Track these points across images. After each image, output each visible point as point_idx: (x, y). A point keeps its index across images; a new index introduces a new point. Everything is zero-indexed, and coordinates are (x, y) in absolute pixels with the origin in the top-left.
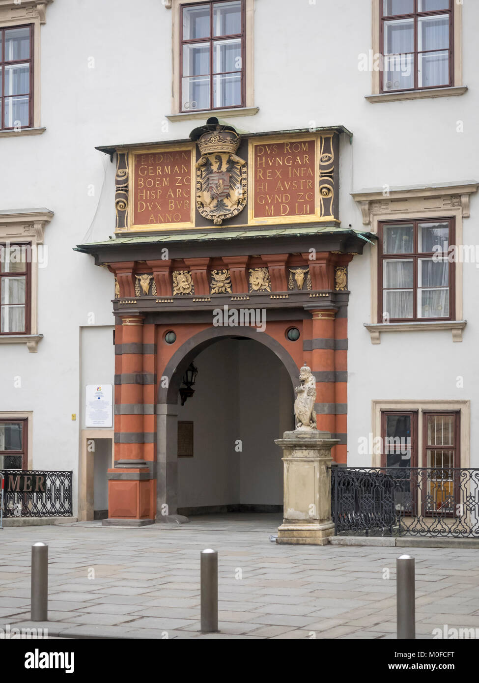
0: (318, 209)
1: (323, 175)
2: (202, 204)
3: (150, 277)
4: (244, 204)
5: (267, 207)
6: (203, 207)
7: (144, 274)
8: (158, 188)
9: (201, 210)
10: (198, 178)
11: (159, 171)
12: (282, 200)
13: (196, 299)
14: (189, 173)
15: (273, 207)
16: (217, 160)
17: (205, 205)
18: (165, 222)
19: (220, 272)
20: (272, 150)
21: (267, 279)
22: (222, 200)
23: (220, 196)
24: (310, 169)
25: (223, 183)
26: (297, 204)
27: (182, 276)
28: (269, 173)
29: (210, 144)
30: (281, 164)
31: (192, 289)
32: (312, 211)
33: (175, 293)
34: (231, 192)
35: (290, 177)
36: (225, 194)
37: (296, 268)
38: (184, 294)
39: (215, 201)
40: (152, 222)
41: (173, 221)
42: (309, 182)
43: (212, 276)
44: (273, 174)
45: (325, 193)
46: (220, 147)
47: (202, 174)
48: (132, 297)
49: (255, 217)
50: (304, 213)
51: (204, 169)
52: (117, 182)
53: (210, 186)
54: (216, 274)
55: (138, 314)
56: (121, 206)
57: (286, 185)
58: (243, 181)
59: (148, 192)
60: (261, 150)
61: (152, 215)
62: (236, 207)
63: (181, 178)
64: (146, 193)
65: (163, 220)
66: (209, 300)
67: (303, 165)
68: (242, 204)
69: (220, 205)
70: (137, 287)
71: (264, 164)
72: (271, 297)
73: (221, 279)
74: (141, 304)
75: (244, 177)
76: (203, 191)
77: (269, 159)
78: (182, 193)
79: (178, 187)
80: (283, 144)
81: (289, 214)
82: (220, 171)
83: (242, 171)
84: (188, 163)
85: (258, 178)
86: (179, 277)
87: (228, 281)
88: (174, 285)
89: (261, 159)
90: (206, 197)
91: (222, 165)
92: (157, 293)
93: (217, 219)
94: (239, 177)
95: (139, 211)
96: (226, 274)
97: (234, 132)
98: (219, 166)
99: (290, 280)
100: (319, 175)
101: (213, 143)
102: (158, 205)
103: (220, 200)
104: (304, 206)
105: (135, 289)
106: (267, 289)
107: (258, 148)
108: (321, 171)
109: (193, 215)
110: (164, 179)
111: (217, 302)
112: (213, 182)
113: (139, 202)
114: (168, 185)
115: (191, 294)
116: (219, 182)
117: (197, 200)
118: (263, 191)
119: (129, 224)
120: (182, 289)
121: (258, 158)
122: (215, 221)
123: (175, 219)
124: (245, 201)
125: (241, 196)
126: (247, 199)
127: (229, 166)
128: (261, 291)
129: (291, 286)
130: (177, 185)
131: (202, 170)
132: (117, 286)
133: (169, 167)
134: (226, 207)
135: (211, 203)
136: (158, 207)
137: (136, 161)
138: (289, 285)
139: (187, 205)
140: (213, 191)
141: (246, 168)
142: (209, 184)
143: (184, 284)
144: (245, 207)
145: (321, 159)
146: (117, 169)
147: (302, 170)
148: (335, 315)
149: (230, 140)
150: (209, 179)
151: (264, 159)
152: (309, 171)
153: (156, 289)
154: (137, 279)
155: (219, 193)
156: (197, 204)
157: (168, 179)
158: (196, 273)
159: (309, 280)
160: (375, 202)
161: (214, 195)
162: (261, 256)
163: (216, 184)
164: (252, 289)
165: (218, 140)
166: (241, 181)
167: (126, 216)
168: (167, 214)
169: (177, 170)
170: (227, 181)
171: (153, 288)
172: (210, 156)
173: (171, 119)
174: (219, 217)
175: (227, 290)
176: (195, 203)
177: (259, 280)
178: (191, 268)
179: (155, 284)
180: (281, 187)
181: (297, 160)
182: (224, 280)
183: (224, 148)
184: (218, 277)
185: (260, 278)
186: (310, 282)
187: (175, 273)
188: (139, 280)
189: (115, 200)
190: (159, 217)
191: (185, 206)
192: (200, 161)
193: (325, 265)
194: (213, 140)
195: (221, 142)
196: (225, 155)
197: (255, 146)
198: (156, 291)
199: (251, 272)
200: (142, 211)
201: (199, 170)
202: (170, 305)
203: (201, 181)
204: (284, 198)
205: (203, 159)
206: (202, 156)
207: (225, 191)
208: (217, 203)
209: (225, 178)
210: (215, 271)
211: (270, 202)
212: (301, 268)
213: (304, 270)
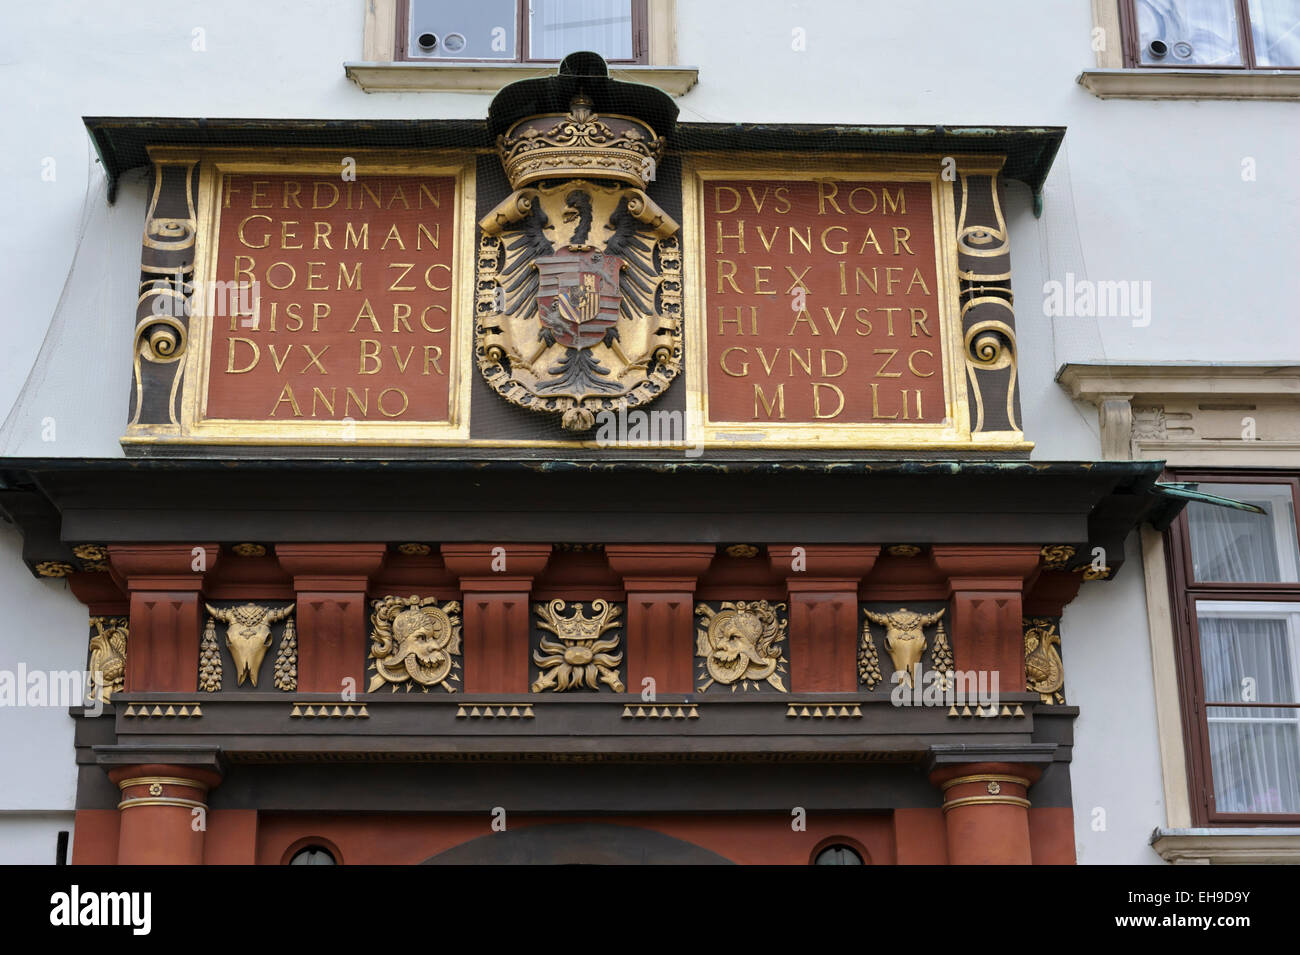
0: (958, 407)
1: (982, 288)
2: (504, 360)
3: (271, 614)
4: (675, 369)
5: (758, 388)
6: (508, 370)
7: (244, 602)
8: (316, 295)
9: (498, 379)
10: (487, 270)
11: (323, 238)
12: (816, 366)
13: (468, 709)
14: (446, 253)
15: (781, 389)
16: (572, 210)
17: (513, 363)
18: (339, 416)
19: (578, 606)
20: (771, 203)
21: (772, 645)
22: (587, 349)
23: (583, 334)
24: (917, 272)
25: (598, 288)
26: (875, 386)
27: (415, 615)
28: (763, 274)
29: (561, 148)
30: (808, 248)
31: (453, 670)
32: (935, 412)
33: (376, 682)
34: (623, 324)
35: (844, 292)
36: (602, 328)
37: (893, 605)
38: (418, 686)
39: (558, 353)
40: (285, 413)
41: (374, 415)
42: (919, 314)
43: (546, 626)
44: (779, 278)
45: (988, 350)
46: (600, 159)
47: (502, 258)
48: (186, 692)
49: (710, 420)
50: (906, 417)
51: (513, 239)
52: (150, 256)
53: (541, 294)
54: (560, 613)
55: (211, 760)
56: (163, 345)
57: (831, 321)
58: (665, 292)
59: (274, 305)
60: (727, 199)
61: (287, 388)
62: (641, 375)
63: (412, 266)
65: (331, 409)
66: (528, 712)
67: (889, 258)
68: (663, 369)
69: (578, 364)
70: (209, 653)
71: (741, 243)
72: (792, 712)
73: (584, 636)
74: (222, 720)
75: (672, 280)
76: (509, 314)
77: (759, 228)
78: (413, 320)
79: (397, 296)
80: (812, 185)
81: (843, 418)
82: (576, 246)
83: (664, 257)
84: (444, 219)
85: (720, 288)
86: (400, 618)
87: (611, 645)
88: (376, 648)
89: (730, 228)
90: (522, 333)
91: (589, 229)
92: (296, 677)
93: (579, 409)
94: (652, 279)
95: (230, 370)
96: (603, 617)
97: (646, 121)
98: (577, 230)
99: (865, 650)
100: (955, 292)
101: (570, 143)
102: (312, 355)
103: (579, 348)
104: (905, 392)
105: (200, 659)
106: (770, 680)
107: (718, 189)
108: (971, 277)
109: (462, 396)
110: (343, 265)
111: (561, 722)
112: (555, 282)
113: (232, 340)
114: (359, 287)
115: (451, 689)
116: (582, 283)
117: (480, 345)
118: (740, 332)
119: (187, 412)
120: (412, 667)
121: (719, 224)
122: (569, 415)
123: (383, 406)
124: (676, 361)
125: (665, 340)
126: (683, 355)
127: (616, 235)
128: (745, 685)
129: (870, 673)
130: (396, 289)
131: (502, 244)
132: (96, 654)
133: (366, 226)
134: (606, 373)
135: (544, 356)
136: (315, 360)
137: (228, 197)
138: (863, 670)
139: (434, 360)
140: (555, 314)
141: (676, 249)
142: (535, 289)
143: (425, 645)
144: (674, 379)
145: (966, 240)
146: (150, 214)
147: (889, 274)
148: (1028, 792)
149: (640, 140)
150: (536, 271)
151: (741, 226)
152: (917, 279)
153: (296, 663)
154: (215, 619)
155: (578, 321)
156: (482, 358)
157: (359, 265)
158: (483, 606)
159: (942, 653)
160: (1140, 404)
161: (557, 326)
162: (770, 549)
163: (573, 288)
164: (710, 677)
165: (593, 136)
166: (659, 290)
167: (176, 381)
168: (350, 390)
169: (398, 239)
170: (609, 283)
171: (282, 659)
172: (549, 191)
173: (365, 79)
174: (583, 404)
175: (603, 679)
176: (474, 353)
177: (741, 646)
178: (465, 585)
179: (293, 644)
180: (813, 326)
181: (870, 239)
182: (594, 640)
183: (614, 164)
184: (569, 627)
185: (744, 639)
186: (947, 661)
187: (389, 602)
188: (223, 626)
189: (137, 324)
190: (318, 395)
191: (427, 364)
192: (509, 206)
193: (1018, 596)
194: (572, 134)
195: (605, 145)
196: (610, 191)
197: (705, 182)
198: (293, 673)
199: (705, 615)
200: (246, 370)
201: (490, 241)
202: (351, 727)
203: (499, 278)
204: (823, 361)
205: (522, 200)
206: (519, 188)
207: (604, 316)
208: (564, 357)
209: (606, 273)
210: (552, 605)
211: (769, 371)
212: (908, 610)
213: (925, 614)
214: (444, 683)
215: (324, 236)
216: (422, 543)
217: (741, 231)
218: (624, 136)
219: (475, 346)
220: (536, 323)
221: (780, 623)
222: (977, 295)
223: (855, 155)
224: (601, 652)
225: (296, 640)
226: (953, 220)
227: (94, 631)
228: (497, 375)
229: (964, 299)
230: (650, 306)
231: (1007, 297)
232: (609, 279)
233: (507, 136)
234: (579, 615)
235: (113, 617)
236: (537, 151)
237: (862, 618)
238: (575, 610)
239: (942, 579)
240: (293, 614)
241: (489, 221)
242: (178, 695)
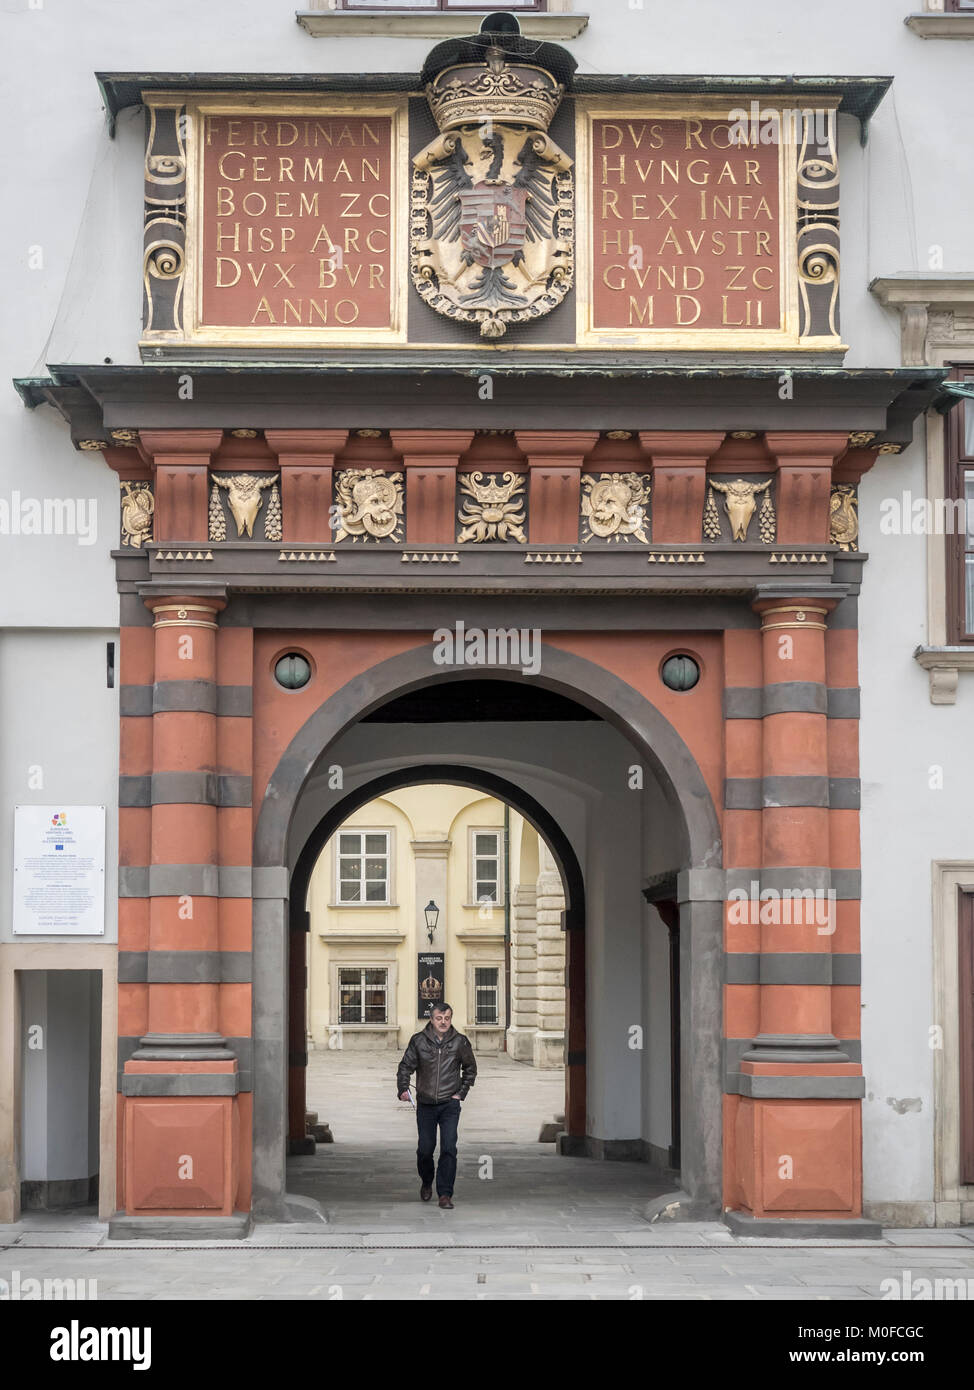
0: (790, 316)
1: (816, 216)
2: (434, 277)
3: (261, 483)
4: (568, 285)
5: (633, 299)
6: (437, 286)
7: (240, 472)
8: (283, 222)
9: (429, 294)
10: (419, 199)
11: (286, 171)
12: (679, 282)
13: (410, 555)
14: (384, 185)
15: (651, 299)
16: (487, 149)
17: (441, 280)
18: (305, 323)
19: (493, 477)
20: (647, 139)
21: (639, 507)
22: (499, 269)
23: (496, 256)
24: (764, 200)
25: (508, 217)
26: (725, 297)
27: (369, 484)
28: (640, 202)
29: (481, 97)
30: (676, 179)
31: (398, 526)
32: (772, 321)
33: (341, 535)
34: (528, 248)
35: (704, 217)
36: (511, 251)
37: (732, 476)
38: (372, 538)
39: (476, 271)
40: (263, 321)
41: (332, 322)
42: (763, 236)
43: (468, 492)
44: (653, 205)
45: (817, 269)
46: (511, 106)
47: (430, 190)
48: (204, 543)
49: (595, 326)
50: (749, 323)
51: (440, 174)
52: (151, 189)
53: (463, 222)
54: (478, 482)
55: (223, 593)
56: (167, 265)
57: (692, 242)
58: (561, 219)
59: (250, 230)
60: (612, 136)
61: (264, 300)
62: (541, 290)
63: (358, 195)
64: (243, 232)
65: (298, 317)
66: (455, 558)
67: (744, 188)
68: (559, 285)
69: (492, 282)
70: (216, 513)
71: (622, 175)
72: (652, 559)
73: (497, 500)
74: (228, 563)
75: (566, 208)
76: (437, 238)
77: (637, 162)
78: (361, 242)
79: (348, 222)
80: (682, 124)
81: (699, 325)
82: (490, 181)
83: (560, 188)
84: (382, 153)
85: (605, 214)
86: (358, 486)
87: (517, 507)
88: (340, 509)
89: (614, 162)
90: (448, 254)
91: (501, 165)
92: (281, 531)
93: (493, 320)
94: (550, 207)
95: (219, 284)
96: (512, 485)
97: (547, 70)
98: (491, 166)
99: (708, 511)
100: (794, 218)
101: (489, 92)
102: (282, 272)
103: (493, 267)
104: (749, 302)
105: (209, 517)
106: (636, 534)
107: (604, 127)
108: (807, 206)
109: (400, 306)
110: (303, 195)
111: (478, 566)
112: (473, 211)
113: (219, 259)
114: (317, 214)
115: (397, 540)
116: (496, 213)
117: (414, 263)
118: (620, 252)
119: (188, 321)
120: (368, 523)
121: (605, 158)
122: (485, 326)
123: (339, 315)
124: (569, 277)
125: (561, 261)
126: (574, 272)
127: (522, 170)
128: (617, 538)
129: (712, 529)
130: (347, 215)
131: (430, 177)
132: (127, 510)
133: (320, 161)
134: (513, 288)
135: (464, 274)
136: (284, 276)
137: (209, 135)
138: (707, 526)
139: (378, 276)
140: (475, 239)
141: (570, 181)
142: (458, 217)
143: (378, 507)
144: (567, 292)
145: (805, 173)
146: (148, 152)
147: (740, 202)
148: (826, 618)
149: (544, 89)
150: (458, 202)
151: (622, 160)
152: (763, 206)
153: (281, 520)
154: (218, 486)
155: (493, 246)
156: (416, 275)
157: (316, 195)
158: (422, 477)
159: (767, 514)
160: (934, 310)
161: (475, 249)
162: (640, 434)
163: (489, 218)
164: (591, 531)
165: (507, 86)
166: (556, 217)
167: (178, 295)
168: (312, 301)
169: (346, 172)
170: (517, 213)
171: (270, 517)
172: (469, 133)
173: (313, 24)
174: (497, 316)
175: (511, 533)
176: (409, 271)
177: (616, 508)
178: (407, 461)
179: (278, 505)
180: (678, 246)
181: (727, 171)
182: (504, 504)
183: (523, 110)
184: (486, 493)
185: (618, 503)
186: (771, 520)
187: (350, 474)
188: (224, 491)
189: (145, 248)
190: (288, 306)
191: (372, 280)
192: (438, 146)
193: (828, 471)
194: (489, 85)
195: (516, 94)
196: (517, 132)
197: (594, 121)
198: (279, 528)
199: (588, 484)
200: (231, 284)
201: (422, 174)
202: (325, 569)
203: (430, 207)
204: (685, 277)
205: (448, 141)
206: (446, 131)
207: (513, 241)
208: (481, 275)
209: (514, 204)
210: (473, 476)
211: (641, 285)
212: (744, 480)
213: (755, 483)
214: (392, 536)
215: (287, 170)
216: (374, 429)
217: (622, 164)
218: (531, 86)
219: (410, 266)
220: (458, 246)
221: (645, 490)
222: (811, 221)
223: (717, 97)
224: (509, 512)
225: (280, 502)
226: (795, 155)
227: (124, 492)
228: (427, 290)
229: (801, 224)
230: (549, 231)
231: (835, 223)
232: (517, 210)
233: (435, 84)
234: (493, 484)
235: (138, 481)
236: (462, 100)
237: (708, 486)
238: (490, 481)
239: (771, 458)
240: (278, 483)
241: (421, 159)
242: (195, 543)
